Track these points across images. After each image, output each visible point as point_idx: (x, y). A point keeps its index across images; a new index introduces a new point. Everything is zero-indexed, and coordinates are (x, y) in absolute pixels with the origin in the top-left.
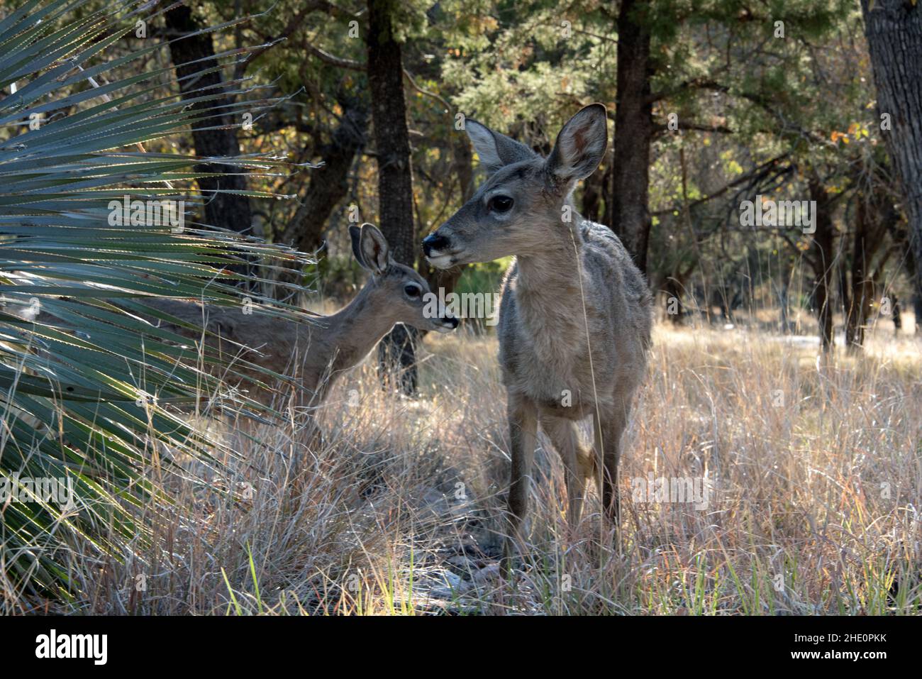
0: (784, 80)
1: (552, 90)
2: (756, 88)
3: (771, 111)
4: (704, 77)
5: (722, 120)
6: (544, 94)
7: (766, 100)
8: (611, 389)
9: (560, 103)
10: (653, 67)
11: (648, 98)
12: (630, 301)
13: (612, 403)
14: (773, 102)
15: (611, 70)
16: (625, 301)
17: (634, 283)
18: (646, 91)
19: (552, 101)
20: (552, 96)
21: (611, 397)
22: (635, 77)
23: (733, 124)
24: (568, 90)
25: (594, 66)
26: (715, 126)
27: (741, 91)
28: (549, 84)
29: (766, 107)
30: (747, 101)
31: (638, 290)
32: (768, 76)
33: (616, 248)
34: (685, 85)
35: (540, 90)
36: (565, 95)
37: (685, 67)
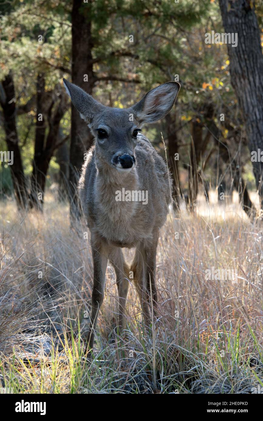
0: (171, 52)
1: (32, 55)
2: (155, 57)
3: (164, 71)
4: (123, 50)
5: (134, 76)
6: (28, 58)
7: (161, 64)
8: (151, 230)
9: (36, 63)
10: (93, 43)
11: (91, 61)
12: (159, 176)
13: (152, 238)
14: (165, 65)
15: (68, 44)
16: (157, 177)
17: (160, 166)
18: (90, 57)
19: (32, 61)
20: (33, 58)
21: (151, 234)
22: (83, 48)
23: (142, 77)
24: (41, 54)
25: (57, 40)
26: (130, 79)
27: (147, 58)
28: (30, 51)
29: (161, 68)
30: (149, 64)
31: (163, 170)
32: (162, 50)
33: (148, 146)
34: (113, 54)
35: (25, 54)
36: (39, 58)
37: (111, 43)
